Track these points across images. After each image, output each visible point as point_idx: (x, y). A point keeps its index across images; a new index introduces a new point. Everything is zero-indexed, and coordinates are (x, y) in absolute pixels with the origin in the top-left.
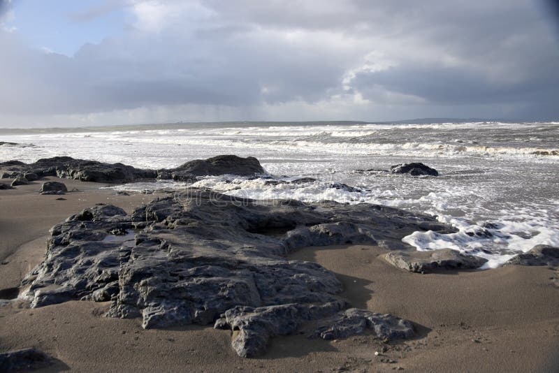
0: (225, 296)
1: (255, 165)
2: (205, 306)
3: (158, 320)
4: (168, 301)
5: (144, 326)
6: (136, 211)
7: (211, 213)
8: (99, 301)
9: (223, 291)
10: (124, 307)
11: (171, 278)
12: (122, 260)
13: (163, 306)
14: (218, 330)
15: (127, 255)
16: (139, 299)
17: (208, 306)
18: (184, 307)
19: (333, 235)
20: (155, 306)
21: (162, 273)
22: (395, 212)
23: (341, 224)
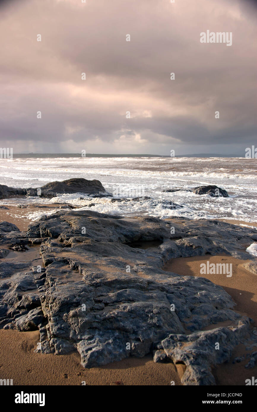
0: (155, 324)
1: (99, 186)
2: (140, 337)
3: (97, 357)
4: (101, 333)
5: (83, 364)
6: (31, 228)
7: (96, 230)
8: (25, 330)
9: (152, 318)
10: (56, 341)
11: (97, 306)
12: (38, 283)
13: (97, 339)
14: (161, 365)
15: (41, 277)
16: (72, 332)
17: (143, 337)
18: (119, 338)
19: (196, 247)
20: (90, 339)
21: (87, 300)
22: (228, 226)
23: (199, 238)
